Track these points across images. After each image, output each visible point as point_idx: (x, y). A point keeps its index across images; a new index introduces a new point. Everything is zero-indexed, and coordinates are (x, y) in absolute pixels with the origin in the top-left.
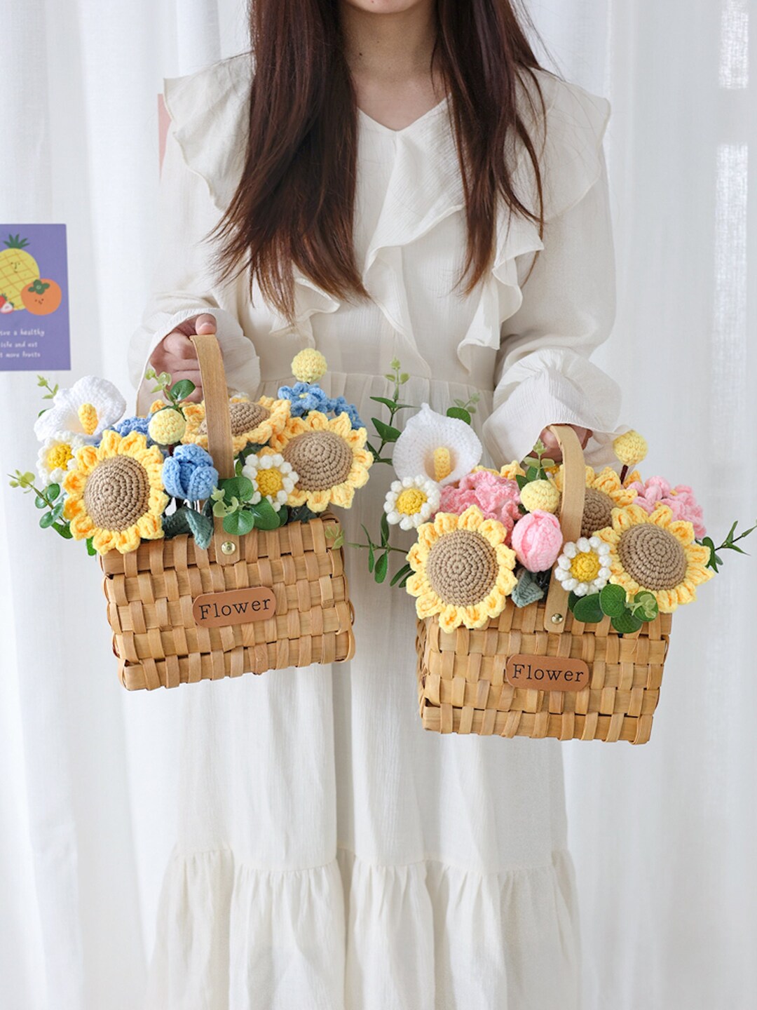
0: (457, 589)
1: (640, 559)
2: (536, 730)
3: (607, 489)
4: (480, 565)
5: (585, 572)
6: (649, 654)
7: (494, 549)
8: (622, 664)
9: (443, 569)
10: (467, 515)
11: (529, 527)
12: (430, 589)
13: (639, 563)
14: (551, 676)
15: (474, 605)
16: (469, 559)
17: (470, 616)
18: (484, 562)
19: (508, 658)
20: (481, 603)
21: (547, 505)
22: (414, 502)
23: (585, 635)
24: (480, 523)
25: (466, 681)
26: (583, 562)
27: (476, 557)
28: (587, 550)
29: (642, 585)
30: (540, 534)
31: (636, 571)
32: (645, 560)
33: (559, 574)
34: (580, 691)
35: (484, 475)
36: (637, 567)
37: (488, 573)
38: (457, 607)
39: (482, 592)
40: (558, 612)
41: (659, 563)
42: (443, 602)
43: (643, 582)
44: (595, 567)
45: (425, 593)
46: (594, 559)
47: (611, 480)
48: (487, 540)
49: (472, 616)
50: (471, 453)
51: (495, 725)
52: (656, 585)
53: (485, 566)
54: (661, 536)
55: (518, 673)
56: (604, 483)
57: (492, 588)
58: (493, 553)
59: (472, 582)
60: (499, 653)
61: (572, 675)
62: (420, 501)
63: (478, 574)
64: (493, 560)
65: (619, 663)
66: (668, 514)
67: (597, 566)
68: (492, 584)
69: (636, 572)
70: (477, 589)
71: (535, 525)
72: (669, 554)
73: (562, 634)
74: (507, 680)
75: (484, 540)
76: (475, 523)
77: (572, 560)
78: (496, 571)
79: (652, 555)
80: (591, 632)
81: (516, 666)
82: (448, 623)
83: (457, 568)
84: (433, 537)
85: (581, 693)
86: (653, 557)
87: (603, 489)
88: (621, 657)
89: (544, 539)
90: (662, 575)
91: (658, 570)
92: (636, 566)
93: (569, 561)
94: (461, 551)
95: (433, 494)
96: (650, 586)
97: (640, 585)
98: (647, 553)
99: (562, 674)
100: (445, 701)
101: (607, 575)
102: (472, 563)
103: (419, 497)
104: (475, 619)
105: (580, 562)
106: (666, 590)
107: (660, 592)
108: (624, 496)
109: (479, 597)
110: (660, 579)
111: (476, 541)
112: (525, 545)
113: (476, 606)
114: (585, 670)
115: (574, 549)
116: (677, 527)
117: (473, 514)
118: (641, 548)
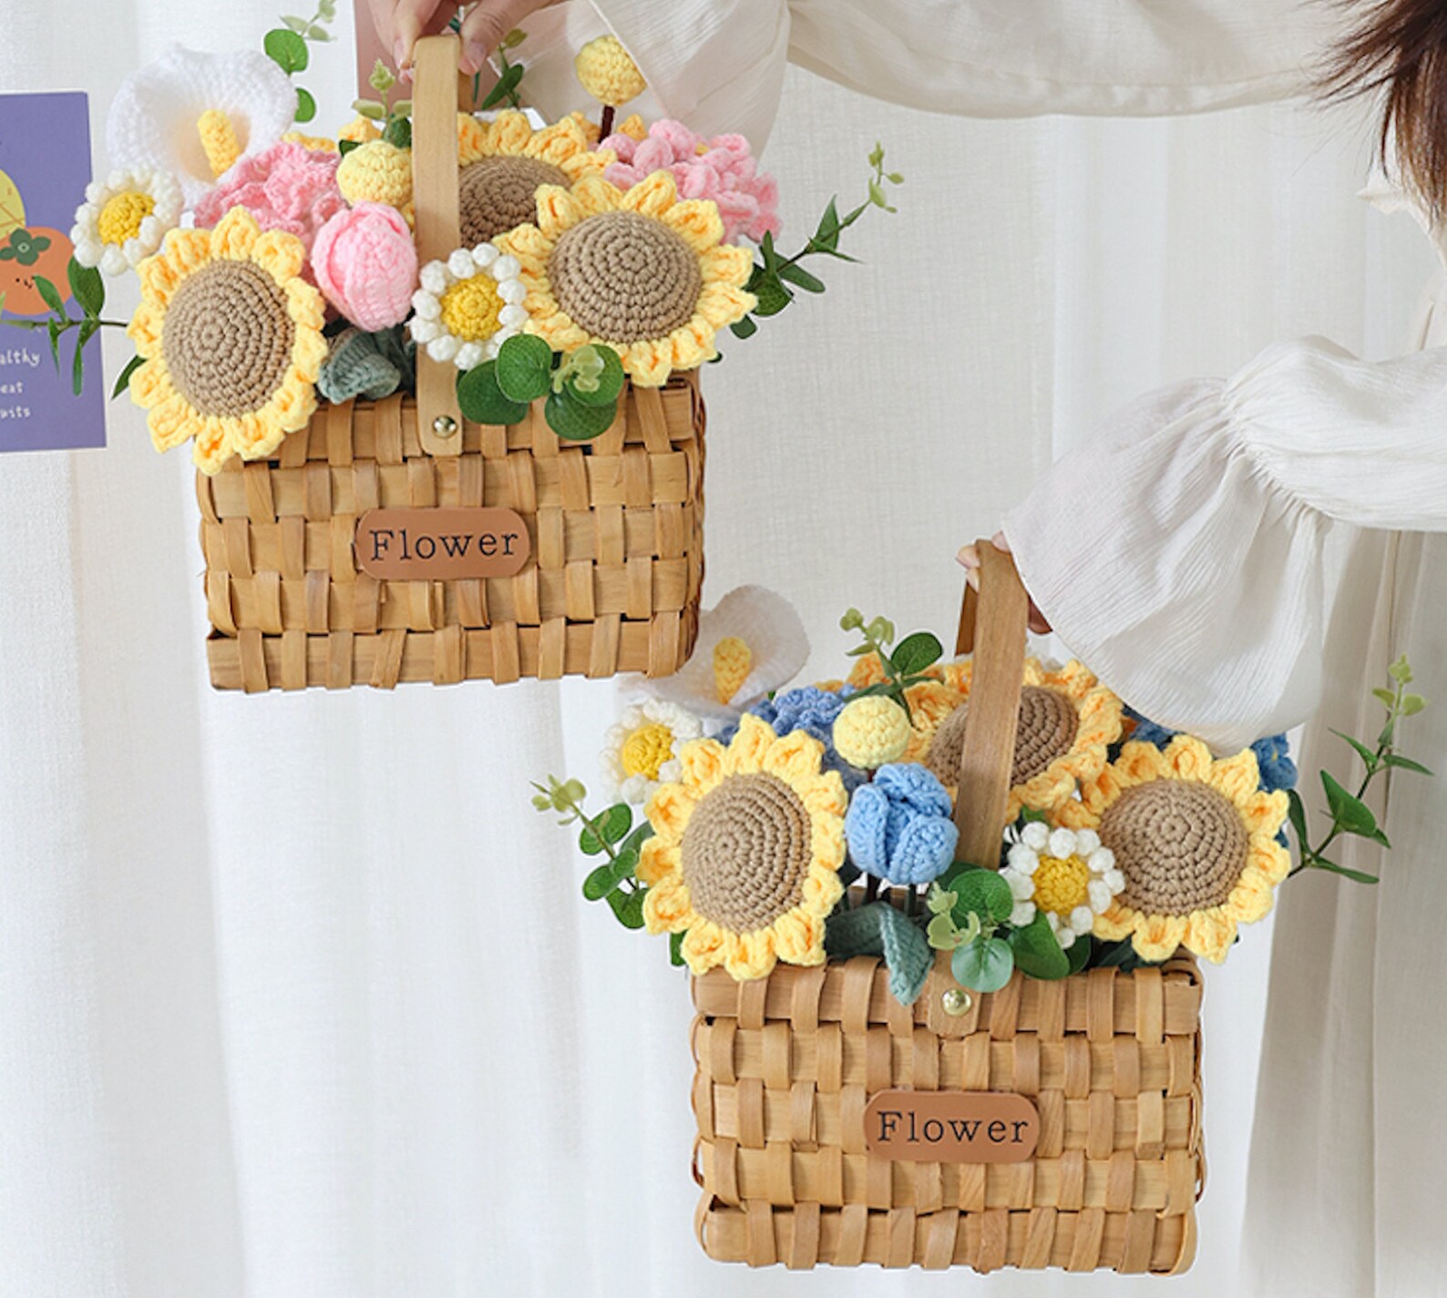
0: (214, 382)
1: (586, 281)
2: (441, 665)
3: (557, 156)
4: (252, 325)
5: (470, 318)
6: (651, 482)
7: (282, 292)
8: (597, 509)
9: (185, 343)
10: (226, 229)
11: (338, 235)
12: (172, 390)
13: (584, 289)
14: (451, 547)
15: (255, 410)
16: (230, 316)
17: (245, 434)
18: (261, 319)
19: (358, 520)
20: (268, 404)
21: (386, 189)
22: (128, 218)
23: (511, 456)
24: (253, 242)
25: (281, 579)
26: (463, 298)
27: (244, 310)
28: (468, 272)
29: (595, 334)
30: (358, 248)
31: (580, 306)
32: (596, 283)
33: (419, 330)
34: (518, 574)
35: (286, 150)
36: (583, 299)
37: (271, 340)
38: (223, 419)
39: (266, 381)
40: (444, 413)
41: (626, 286)
42: (198, 414)
43: (596, 328)
44: (490, 305)
45: (163, 400)
46: (484, 290)
47: (565, 135)
48: (269, 274)
49: (251, 434)
50: (271, 112)
51: (354, 664)
52: (626, 333)
53: (265, 327)
54: (635, 233)
55: (381, 549)
56: (548, 144)
57: (284, 371)
58: (280, 300)
59: (242, 362)
60: (337, 512)
61: (495, 542)
62: (140, 213)
63: (252, 345)
64: (284, 314)
65: (592, 509)
66: (663, 188)
67: (495, 304)
68: (285, 362)
69: (580, 310)
70: (254, 375)
71: (350, 231)
72: (651, 268)
73: (460, 456)
74: (361, 567)
75: (263, 276)
76: (243, 243)
77: (441, 300)
78: (290, 336)
79: (613, 270)
80: (523, 449)
81: (376, 534)
82: (208, 454)
83: (210, 336)
84: (170, 283)
85: (522, 577)
86: (614, 274)
87: (546, 157)
88: (594, 495)
89: (367, 256)
90: (634, 310)
91: (624, 301)
92: (579, 297)
93: (435, 300)
94: (215, 302)
95: (165, 196)
96: (611, 336)
97: (592, 335)
98: (601, 267)
99: (474, 543)
100: (243, 624)
101: (516, 318)
102: (236, 322)
103: (137, 206)
104: (259, 438)
105: (457, 298)
106: (648, 340)
107: (635, 346)
108: (589, 164)
109: (264, 393)
110: (633, 317)
111: (245, 279)
112: (335, 274)
113: (260, 413)
114: (519, 527)
115: (440, 274)
116: (684, 212)
117: (236, 223)
118: (590, 259)
